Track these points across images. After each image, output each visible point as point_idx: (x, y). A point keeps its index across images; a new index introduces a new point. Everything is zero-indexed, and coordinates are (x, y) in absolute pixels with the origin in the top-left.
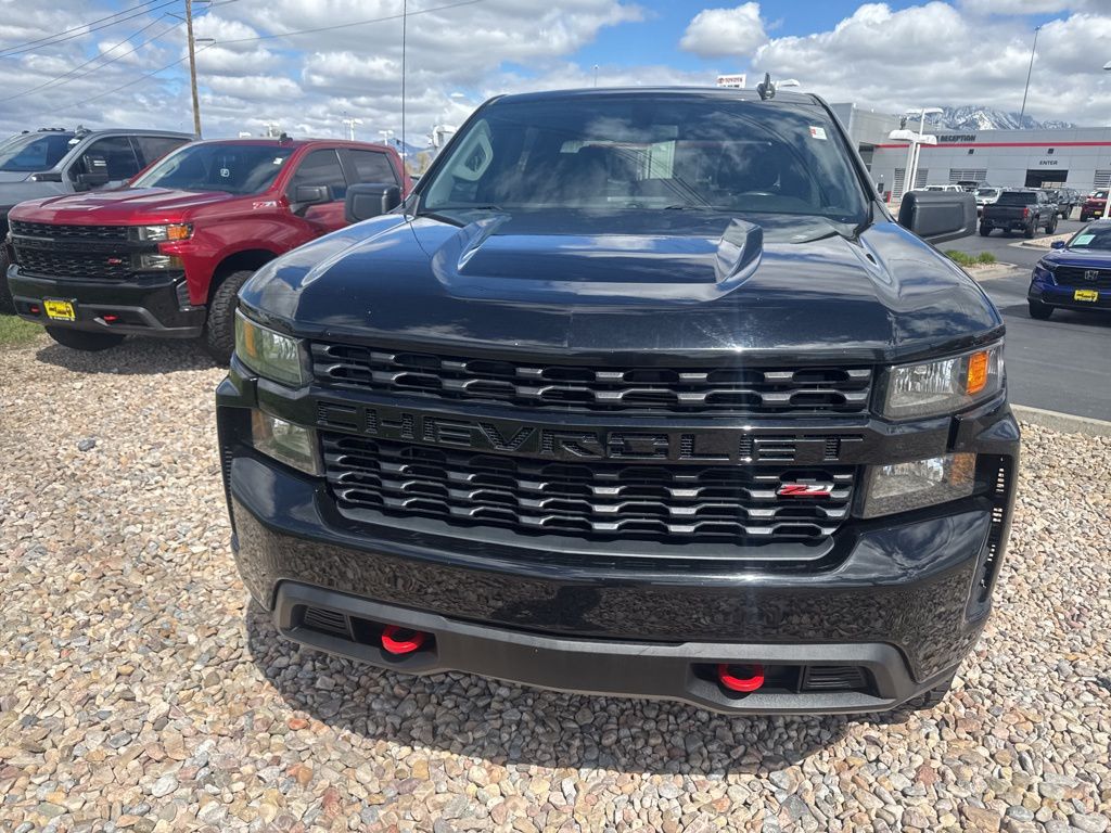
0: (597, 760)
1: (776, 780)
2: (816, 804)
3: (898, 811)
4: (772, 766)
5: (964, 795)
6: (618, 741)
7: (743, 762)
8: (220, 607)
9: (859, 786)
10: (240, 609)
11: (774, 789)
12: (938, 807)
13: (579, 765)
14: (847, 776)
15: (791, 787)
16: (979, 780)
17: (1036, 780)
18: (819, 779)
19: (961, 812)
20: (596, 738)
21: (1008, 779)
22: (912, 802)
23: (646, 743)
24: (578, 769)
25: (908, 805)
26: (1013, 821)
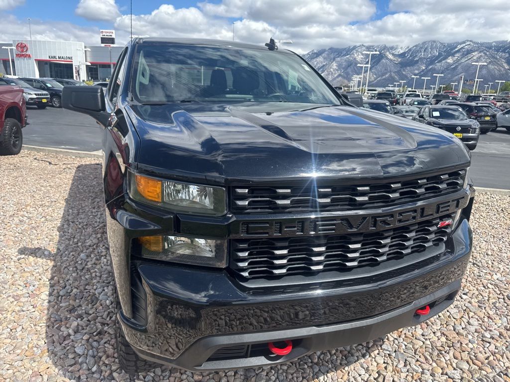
0: (319, 370)
1: (386, 348)
2: (404, 352)
3: (428, 342)
4: (380, 343)
5: (439, 328)
6: (319, 357)
7: (370, 346)
8: (30, 372)
9: (410, 339)
10: (48, 368)
11: (388, 352)
12: (437, 336)
13: (316, 376)
14: (403, 336)
15: (393, 349)
16: (437, 321)
17: (448, 314)
18: (396, 342)
19: (444, 335)
20: (310, 361)
21: (442, 317)
22: (430, 338)
23: (330, 354)
24: (317, 378)
25: (430, 339)
26: (460, 331)
